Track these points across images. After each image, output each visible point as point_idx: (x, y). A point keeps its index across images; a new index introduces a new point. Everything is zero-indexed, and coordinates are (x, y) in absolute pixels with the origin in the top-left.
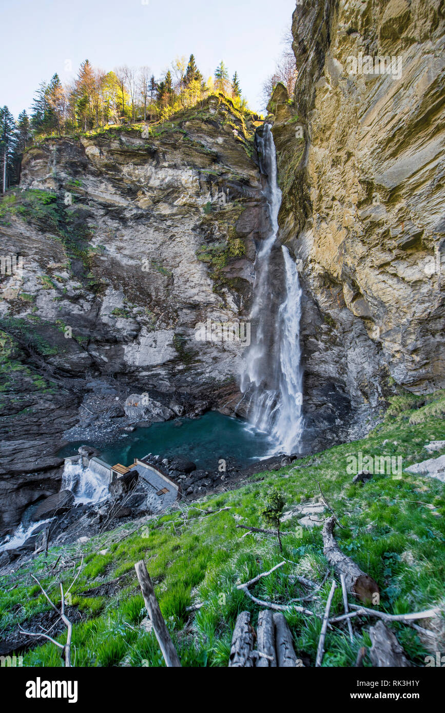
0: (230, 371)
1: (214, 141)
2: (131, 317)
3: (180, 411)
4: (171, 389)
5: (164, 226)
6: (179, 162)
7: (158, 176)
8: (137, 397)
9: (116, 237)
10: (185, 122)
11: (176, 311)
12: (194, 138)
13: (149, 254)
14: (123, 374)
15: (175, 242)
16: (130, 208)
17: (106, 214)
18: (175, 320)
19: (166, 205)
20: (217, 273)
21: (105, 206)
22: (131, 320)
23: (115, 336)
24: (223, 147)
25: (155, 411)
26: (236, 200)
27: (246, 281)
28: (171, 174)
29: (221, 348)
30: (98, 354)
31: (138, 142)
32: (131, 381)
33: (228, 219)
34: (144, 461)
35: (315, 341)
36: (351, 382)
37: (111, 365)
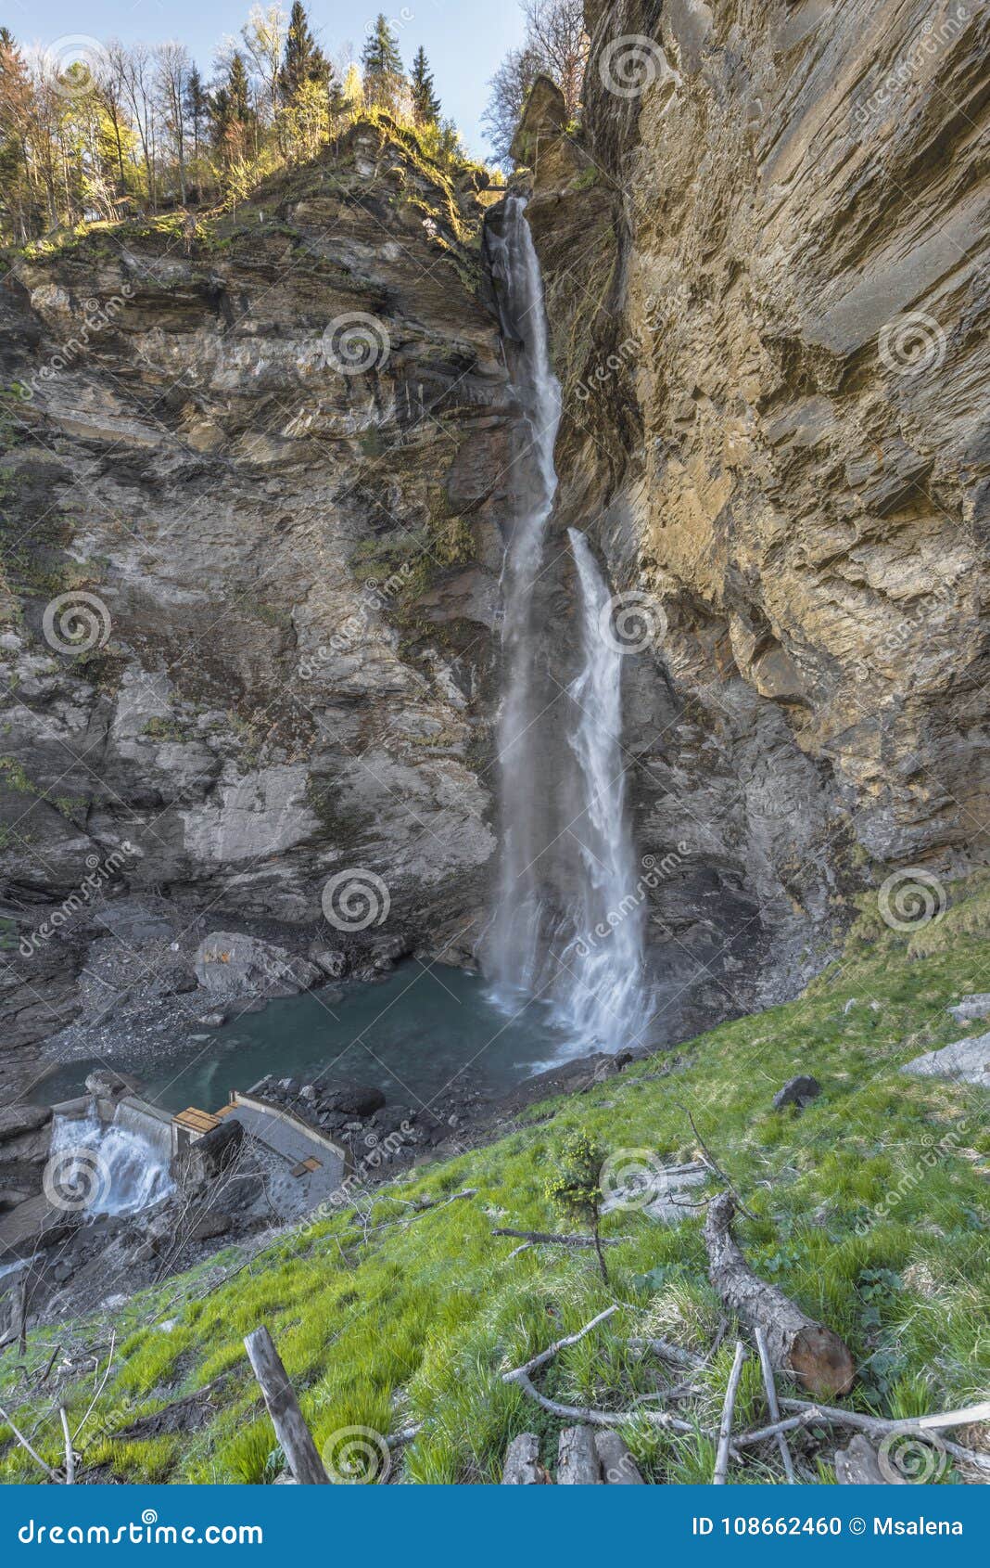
0: (455, 857)
1: (374, 253)
2: (193, 739)
3: (335, 965)
4: (311, 911)
5: (260, 497)
6: (286, 317)
7: (232, 360)
8: (227, 938)
9: (136, 532)
10: (295, 203)
11: (308, 717)
12: (320, 246)
13: (227, 571)
14: (187, 884)
15: (292, 538)
16: (165, 453)
17: (104, 472)
18: (306, 739)
19: (260, 439)
20: (407, 610)
21: (98, 449)
22: (194, 745)
23: (156, 791)
24: (402, 271)
25: (275, 971)
26: (445, 414)
27: (481, 627)
28: (269, 353)
29: (428, 800)
30: (116, 839)
31: (171, 269)
32: (206, 899)
33: (426, 466)
34: (255, 1096)
35: (664, 766)
36: (757, 864)
37: (153, 866)
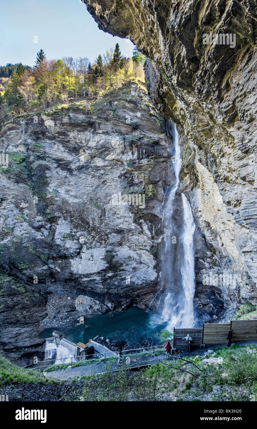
0: (145, 278)
1: (134, 114)
2: (75, 239)
3: (112, 307)
4: (104, 290)
5: (99, 174)
6: (110, 130)
7: (94, 139)
8: (84, 297)
9: (65, 183)
10: (114, 101)
11: (107, 235)
12: (120, 113)
13: (88, 194)
14: (71, 280)
15: (106, 186)
16: (74, 162)
17: (58, 167)
18: (106, 241)
19: (100, 159)
20: (136, 209)
21: (58, 161)
22: (76, 241)
23: (65, 253)
24: (141, 119)
25: (96, 307)
26: (150, 157)
27: (156, 216)
28: (104, 138)
29: (139, 261)
30: (54, 266)
31: (81, 117)
32: (76, 284)
33: (144, 170)
34: (95, 340)
35: (203, 262)
36: (224, 291)
37: (63, 274)
